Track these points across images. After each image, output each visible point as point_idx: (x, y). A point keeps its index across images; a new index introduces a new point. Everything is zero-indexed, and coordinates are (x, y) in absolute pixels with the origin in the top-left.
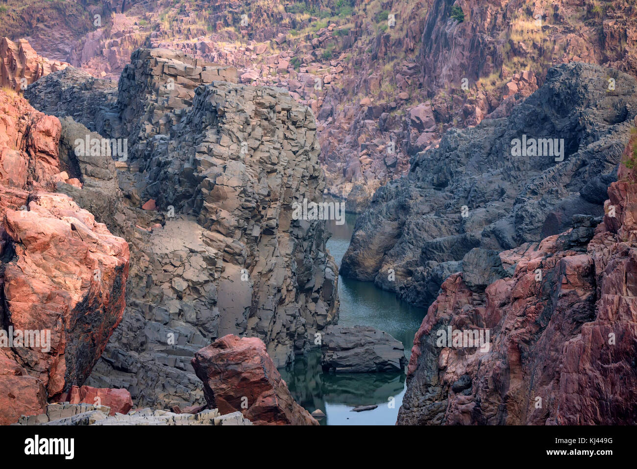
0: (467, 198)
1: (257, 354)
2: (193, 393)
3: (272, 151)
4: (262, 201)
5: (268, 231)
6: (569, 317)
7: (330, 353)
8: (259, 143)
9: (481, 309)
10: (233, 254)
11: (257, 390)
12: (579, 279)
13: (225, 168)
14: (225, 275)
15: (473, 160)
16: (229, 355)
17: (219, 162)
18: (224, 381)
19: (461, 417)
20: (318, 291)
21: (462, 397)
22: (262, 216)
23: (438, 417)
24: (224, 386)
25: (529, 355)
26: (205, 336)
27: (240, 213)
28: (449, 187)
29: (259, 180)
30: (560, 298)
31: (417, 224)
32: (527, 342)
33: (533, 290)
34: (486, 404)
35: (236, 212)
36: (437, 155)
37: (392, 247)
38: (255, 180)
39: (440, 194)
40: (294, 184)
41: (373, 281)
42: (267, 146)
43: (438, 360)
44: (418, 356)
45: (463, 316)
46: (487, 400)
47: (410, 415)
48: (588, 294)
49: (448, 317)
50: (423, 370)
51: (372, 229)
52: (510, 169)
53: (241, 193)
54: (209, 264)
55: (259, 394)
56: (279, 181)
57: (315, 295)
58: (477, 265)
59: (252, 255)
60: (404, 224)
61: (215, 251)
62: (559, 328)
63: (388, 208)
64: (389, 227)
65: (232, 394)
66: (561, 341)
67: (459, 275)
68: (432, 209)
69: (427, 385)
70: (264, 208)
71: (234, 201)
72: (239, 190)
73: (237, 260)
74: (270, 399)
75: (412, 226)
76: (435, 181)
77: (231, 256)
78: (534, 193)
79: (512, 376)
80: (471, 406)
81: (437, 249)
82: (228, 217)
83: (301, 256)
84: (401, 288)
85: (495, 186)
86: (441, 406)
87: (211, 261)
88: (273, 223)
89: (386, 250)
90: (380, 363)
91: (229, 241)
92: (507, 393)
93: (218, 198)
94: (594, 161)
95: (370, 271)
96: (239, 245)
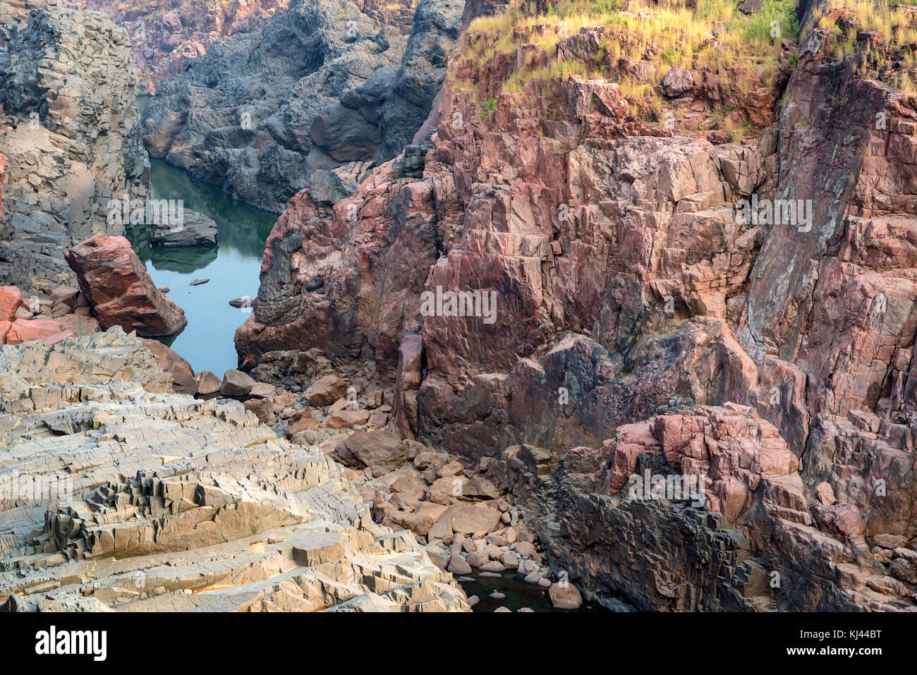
0: (235, 95)
1: (126, 252)
2: (60, 275)
3: (101, 66)
4: (98, 109)
5: (103, 133)
6: (418, 236)
7: (158, 231)
8: (91, 59)
9: (328, 221)
10: (78, 153)
11: (127, 282)
12: (423, 203)
13: (65, 81)
14: (71, 170)
15: (236, 65)
16: (101, 254)
17: (60, 76)
18: (98, 275)
19: (317, 312)
20: (139, 178)
21: (316, 295)
22: (98, 121)
23: (293, 310)
24: (98, 279)
25: (379, 265)
26: (59, 222)
27: (81, 119)
28: (218, 86)
29: (94, 91)
30: (408, 219)
31: (198, 116)
32: (377, 254)
33: (381, 211)
34: (340, 304)
35: (78, 118)
36: (207, 61)
37: (177, 133)
38: (90, 91)
39: (212, 91)
40: (119, 92)
41: (165, 158)
42: (97, 62)
43: (291, 262)
44: (271, 258)
45: (312, 227)
46: (340, 300)
47: (267, 307)
48: (431, 216)
49: (297, 227)
50: (277, 270)
51: (160, 117)
52: (267, 74)
53: (81, 102)
54: (58, 163)
55: (129, 285)
56: (109, 92)
57: (137, 180)
58: (322, 185)
59: (91, 153)
60: (187, 114)
61: (63, 151)
62: (408, 245)
63: (172, 101)
64: (173, 117)
65: (105, 285)
66: (410, 256)
67: (306, 192)
68: (208, 103)
69: (281, 283)
70: (99, 114)
71: (75, 109)
72: (79, 100)
73: (80, 158)
74: (139, 289)
75: (194, 117)
76: (207, 80)
77: (76, 155)
78: (295, 96)
79: (362, 280)
80: (326, 303)
81: (218, 137)
82: (71, 123)
83: (126, 150)
84: (191, 167)
85: (256, 87)
86: (296, 301)
87: (60, 160)
88: (106, 126)
89: (173, 135)
90: (199, 239)
91: (73, 142)
92: (359, 295)
93: (61, 106)
94: (340, 73)
95: (160, 150)
96: (81, 145)
